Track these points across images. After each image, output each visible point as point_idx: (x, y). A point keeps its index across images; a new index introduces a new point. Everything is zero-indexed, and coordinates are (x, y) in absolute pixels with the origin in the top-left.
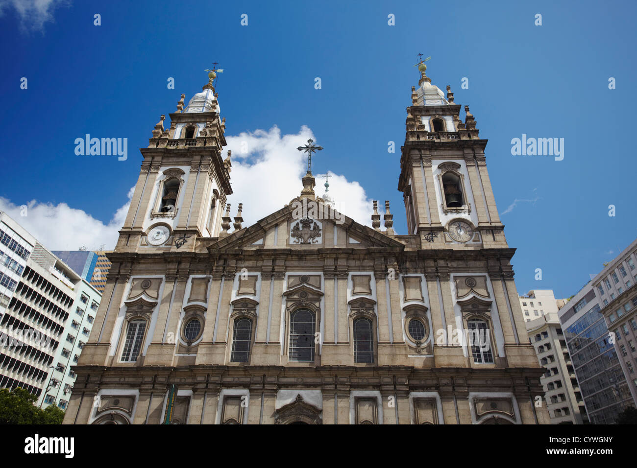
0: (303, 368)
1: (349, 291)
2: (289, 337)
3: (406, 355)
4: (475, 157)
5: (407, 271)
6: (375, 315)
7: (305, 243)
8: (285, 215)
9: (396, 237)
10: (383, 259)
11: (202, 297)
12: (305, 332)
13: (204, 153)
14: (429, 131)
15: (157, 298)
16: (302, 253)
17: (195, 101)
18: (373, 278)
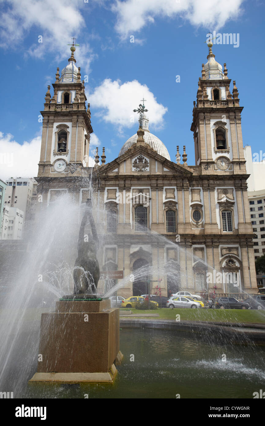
0: (142, 235)
1: (164, 196)
2: (135, 220)
3: (191, 229)
4: (235, 117)
5: (193, 186)
6: (176, 209)
7: (141, 171)
8: (129, 155)
9: (189, 167)
10: (181, 180)
12: (142, 218)
13: (79, 114)
14: (211, 100)
16: (140, 177)
17: (66, 72)
18: (176, 190)
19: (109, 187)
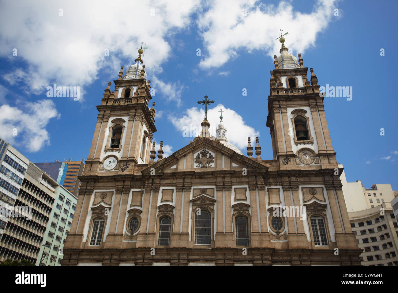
0: (204, 249)
1: (233, 197)
2: (195, 229)
3: (270, 241)
4: (317, 105)
5: (270, 185)
6: (249, 214)
7: (204, 167)
8: (190, 149)
9: (263, 161)
10: (254, 177)
11: (139, 204)
12: (205, 226)
13: (137, 108)
14: (286, 88)
15: (111, 205)
16: (202, 174)
17: (130, 70)
18: (248, 190)
19: (164, 186)
